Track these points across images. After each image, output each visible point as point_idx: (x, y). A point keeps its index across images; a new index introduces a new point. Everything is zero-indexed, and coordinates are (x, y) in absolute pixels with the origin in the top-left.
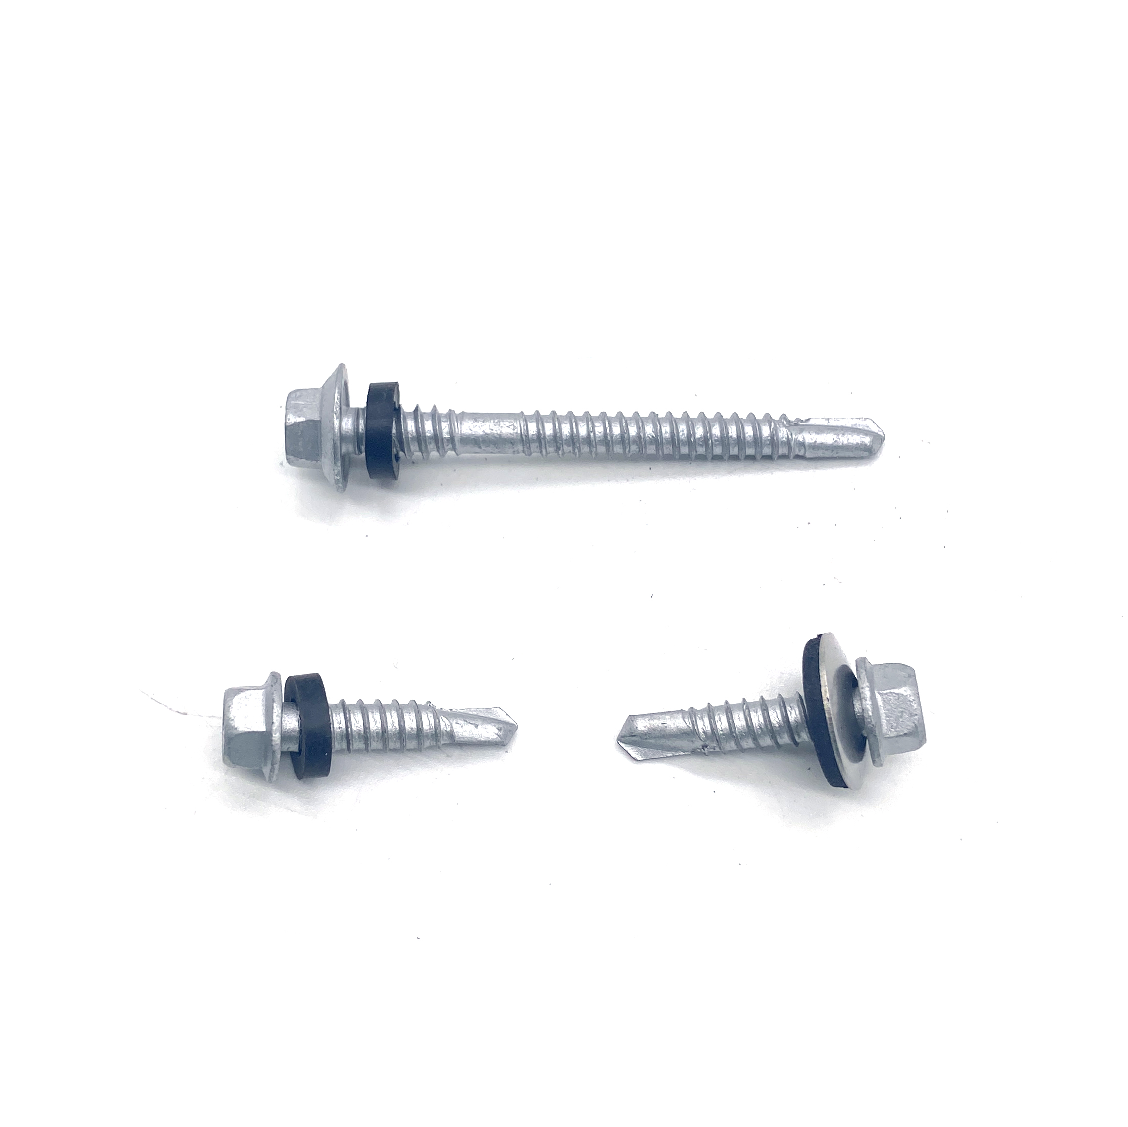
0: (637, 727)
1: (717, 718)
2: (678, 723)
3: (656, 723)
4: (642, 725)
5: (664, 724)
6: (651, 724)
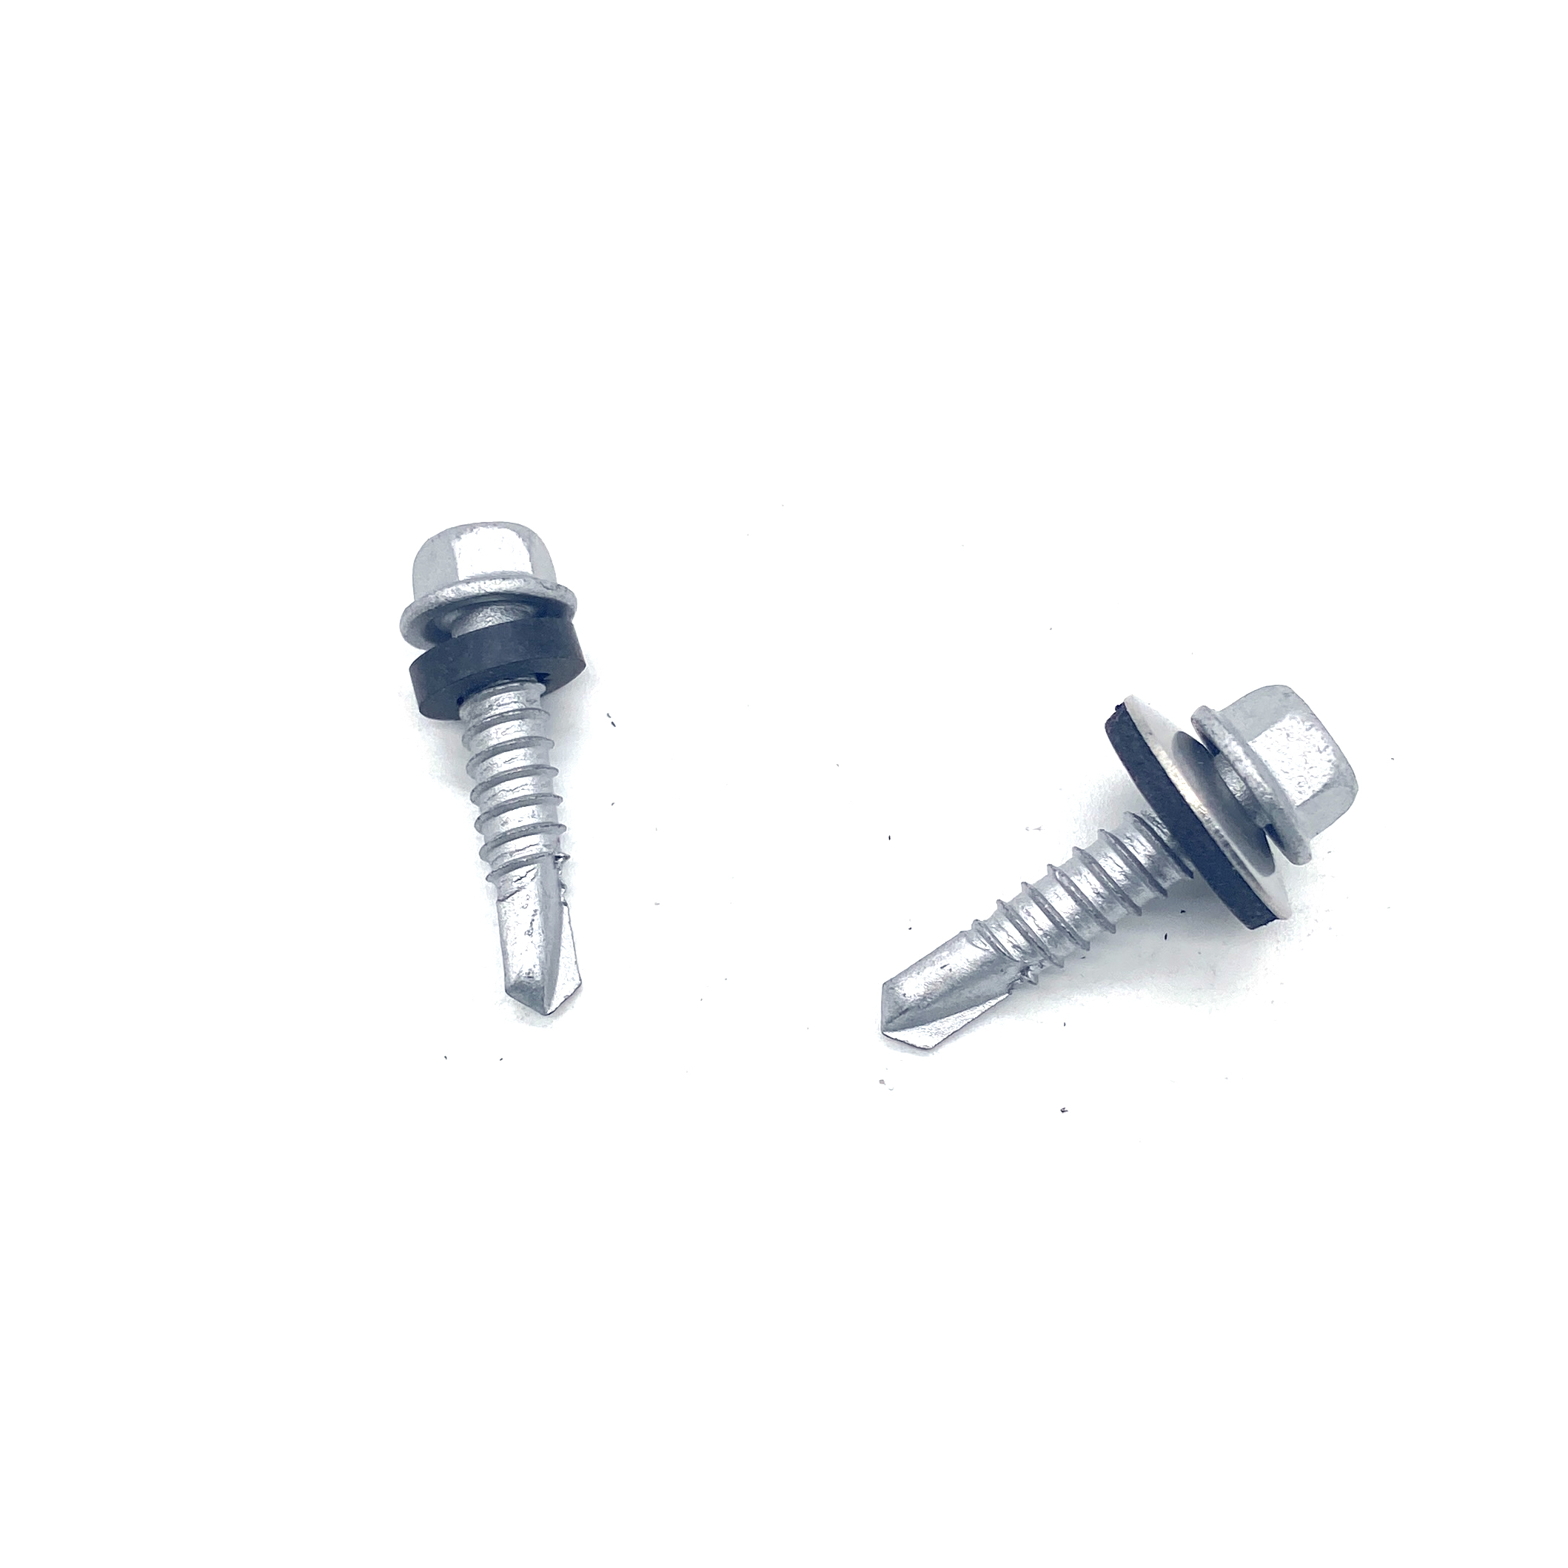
0: (905, 995)
1: (1023, 914)
2: (967, 957)
3: (933, 972)
4: (913, 989)
5: (944, 967)
6: (925, 979)
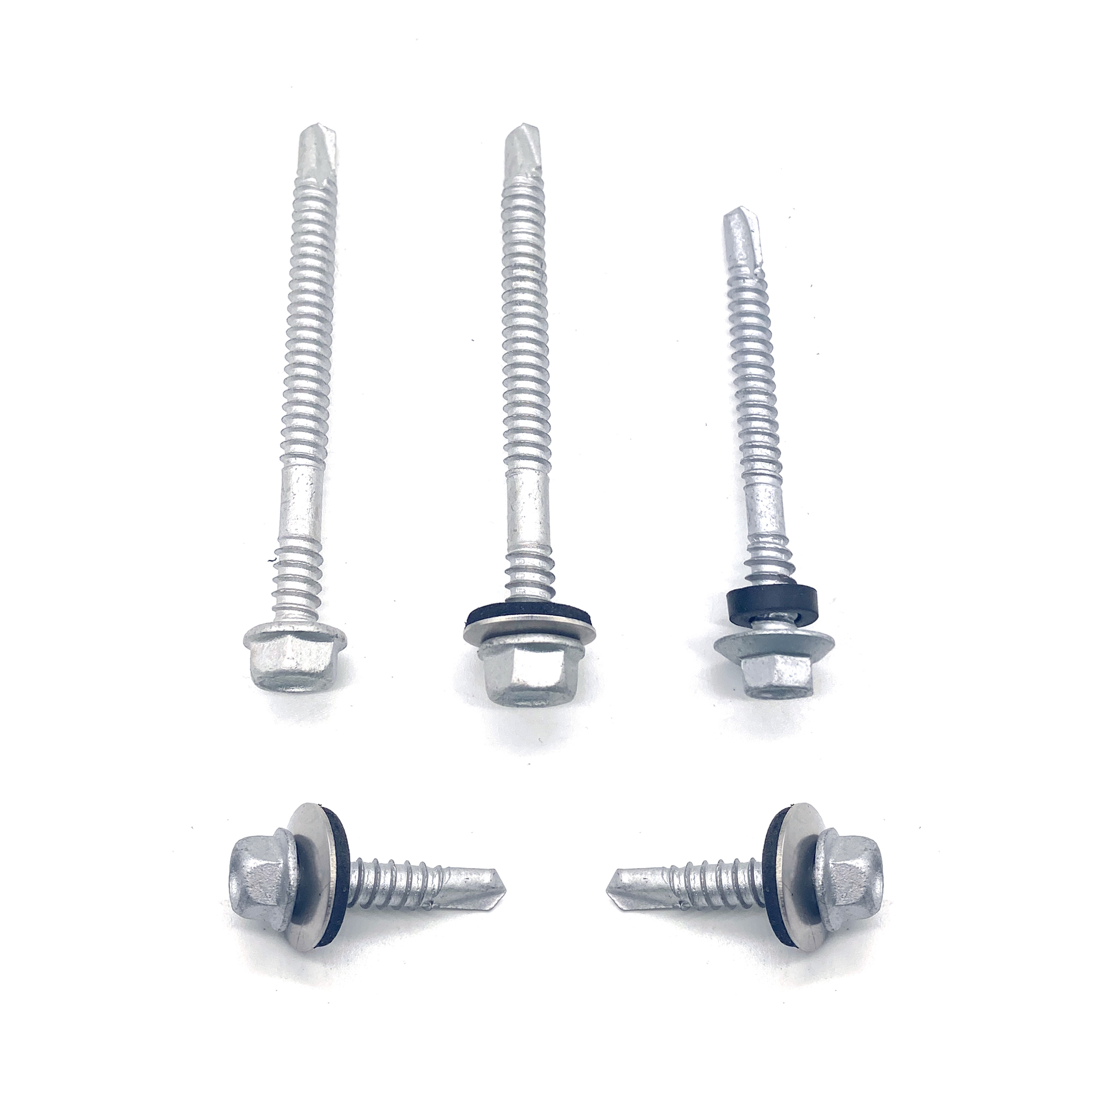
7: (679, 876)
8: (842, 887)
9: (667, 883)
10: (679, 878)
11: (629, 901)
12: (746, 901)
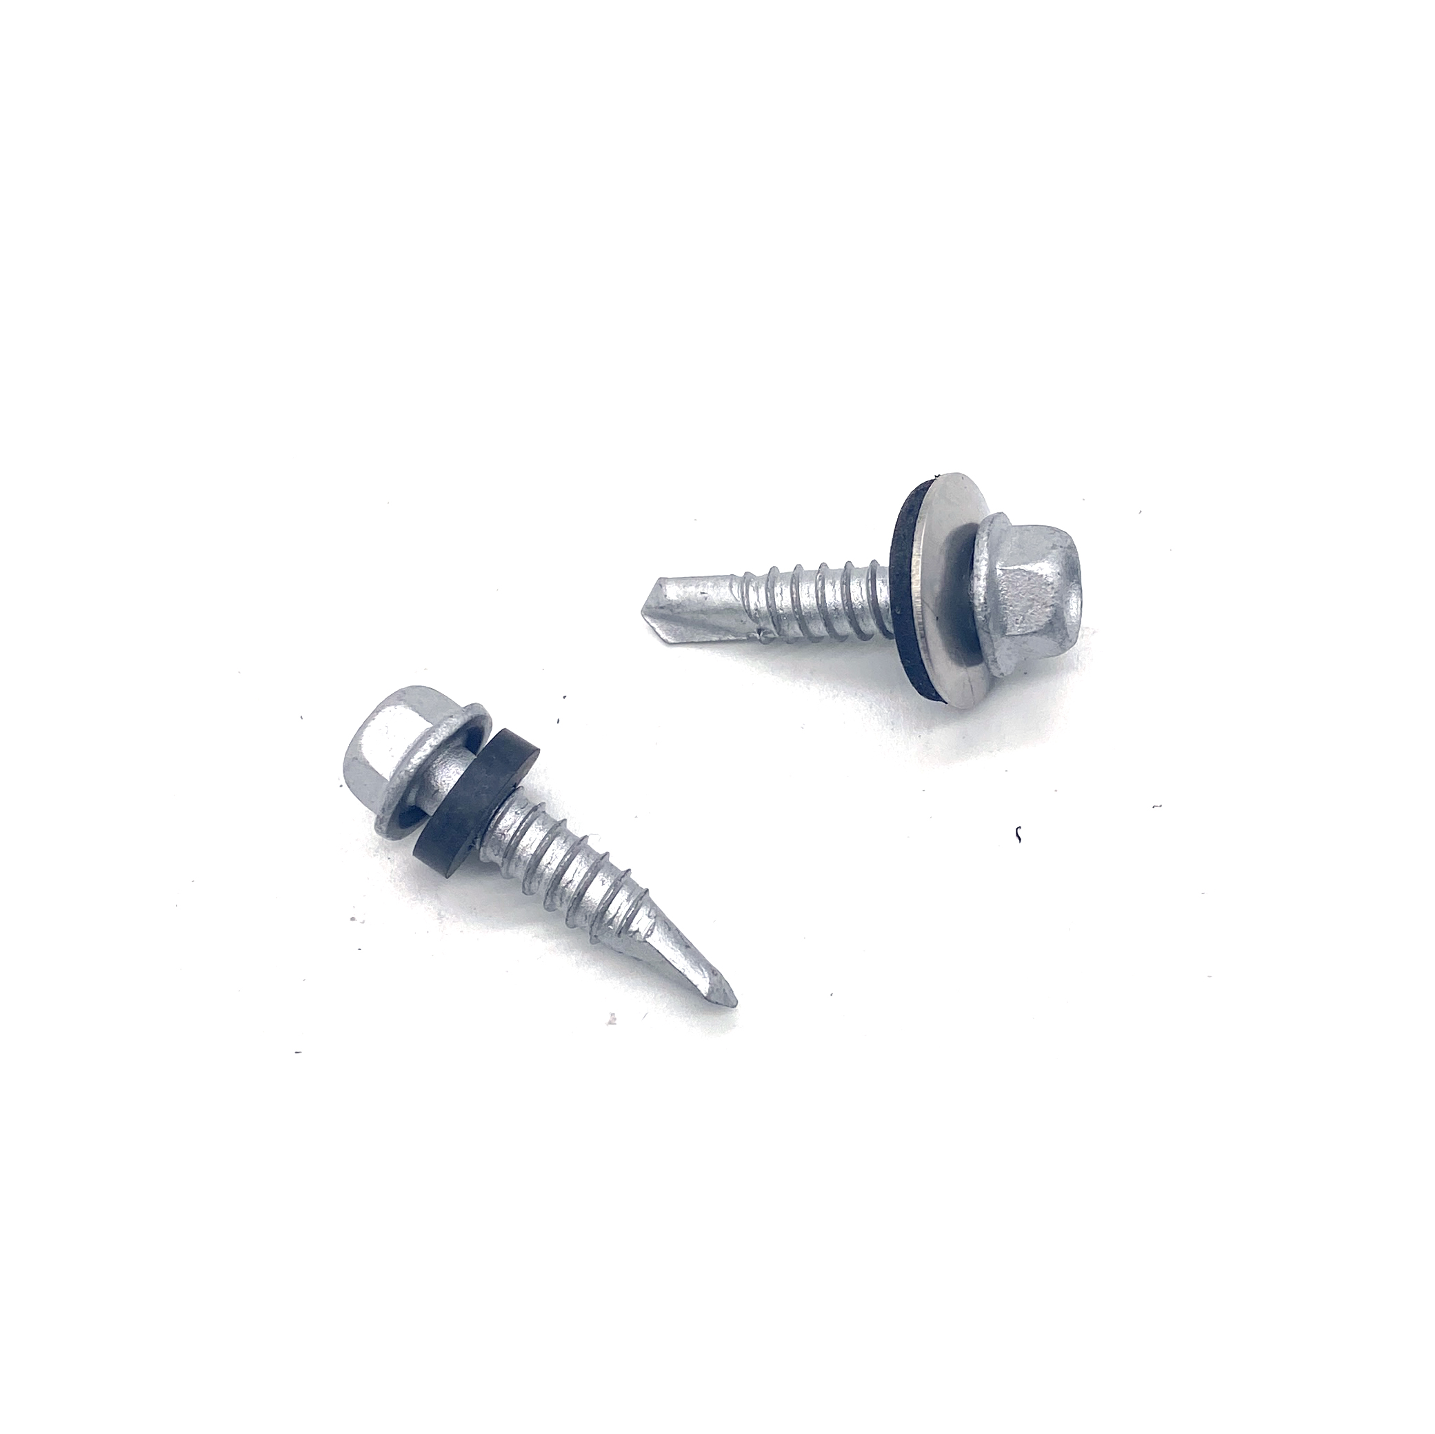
0: (666, 596)
2: (723, 595)
3: (693, 591)
4: (673, 593)
5: (704, 593)
6: (685, 592)
7: (757, 589)
8: (1016, 606)
9: (739, 599)
10: (758, 592)
11: (678, 629)
12: (863, 628)
